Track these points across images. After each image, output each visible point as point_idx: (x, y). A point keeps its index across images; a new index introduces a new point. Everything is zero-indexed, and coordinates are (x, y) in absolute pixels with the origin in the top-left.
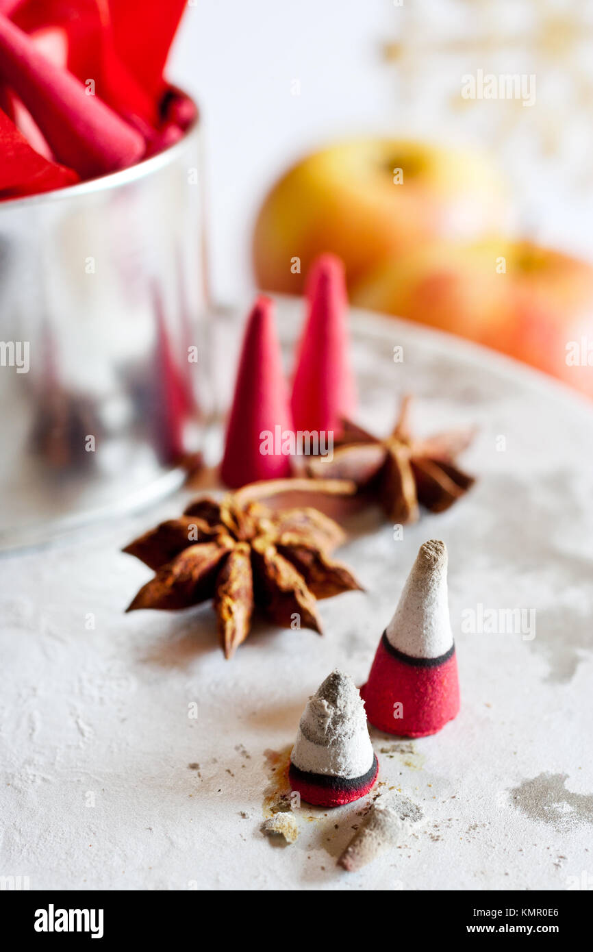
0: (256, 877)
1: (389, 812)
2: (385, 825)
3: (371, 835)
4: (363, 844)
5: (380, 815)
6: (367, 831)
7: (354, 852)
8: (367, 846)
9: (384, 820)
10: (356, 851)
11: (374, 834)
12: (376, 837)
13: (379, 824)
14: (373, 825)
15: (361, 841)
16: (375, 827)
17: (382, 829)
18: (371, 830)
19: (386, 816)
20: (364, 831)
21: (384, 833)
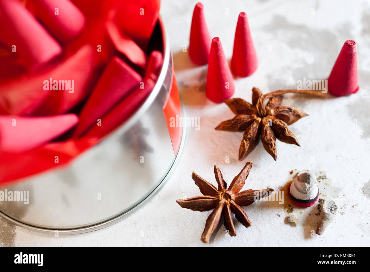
0: (290, 240)
1: (329, 214)
2: (329, 218)
3: (325, 222)
4: (323, 226)
5: (327, 215)
6: (324, 221)
7: (321, 229)
8: (325, 226)
9: (329, 217)
10: (322, 229)
11: (326, 222)
12: (327, 223)
13: (327, 218)
14: (325, 219)
15: (323, 225)
16: (326, 219)
17: (328, 220)
18: (325, 221)
19: (329, 215)
20: (323, 222)
21: (329, 221)
